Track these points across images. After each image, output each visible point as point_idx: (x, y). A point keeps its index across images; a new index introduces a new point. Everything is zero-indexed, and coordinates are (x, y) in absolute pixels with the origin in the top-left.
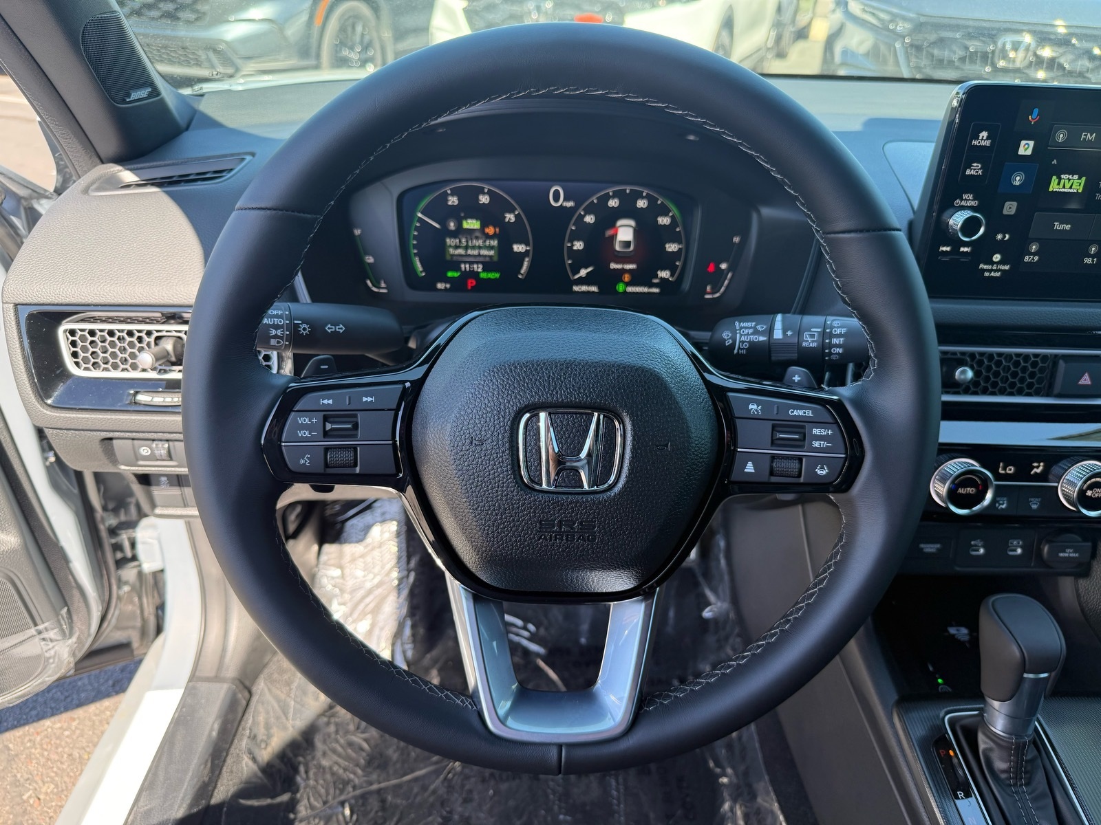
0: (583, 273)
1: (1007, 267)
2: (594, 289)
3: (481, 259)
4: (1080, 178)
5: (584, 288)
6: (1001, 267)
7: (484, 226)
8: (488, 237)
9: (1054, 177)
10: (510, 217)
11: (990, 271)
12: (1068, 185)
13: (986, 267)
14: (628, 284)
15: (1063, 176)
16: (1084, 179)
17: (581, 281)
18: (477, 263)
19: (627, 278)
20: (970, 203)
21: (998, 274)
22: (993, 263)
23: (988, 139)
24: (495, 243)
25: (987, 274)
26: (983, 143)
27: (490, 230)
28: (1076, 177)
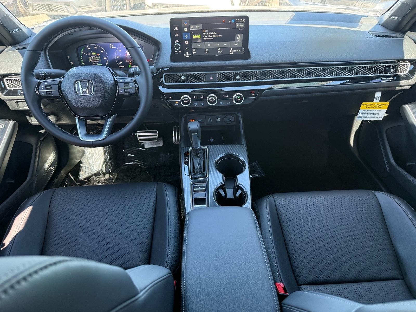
0: (120, 63)
1: (190, 55)
2: (124, 67)
3: (97, 61)
4: (199, 35)
5: (121, 67)
6: (189, 55)
7: (96, 54)
8: (98, 56)
9: (194, 35)
10: (102, 51)
11: (187, 56)
12: (197, 37)
13: (186, 55)
14: (131, 65)
15: (195, 35)
16: (200, 35)
17: (120, 65)
18: (96, 62)
19: (130, 64)
20: (178, 42)
21: (189, 56)
22: (187, 54)
23: (177, 28)
24: (99, 57)
25: (186, 57)
26: (177, 30)
27: (98, 55)
28: (198, 35)
